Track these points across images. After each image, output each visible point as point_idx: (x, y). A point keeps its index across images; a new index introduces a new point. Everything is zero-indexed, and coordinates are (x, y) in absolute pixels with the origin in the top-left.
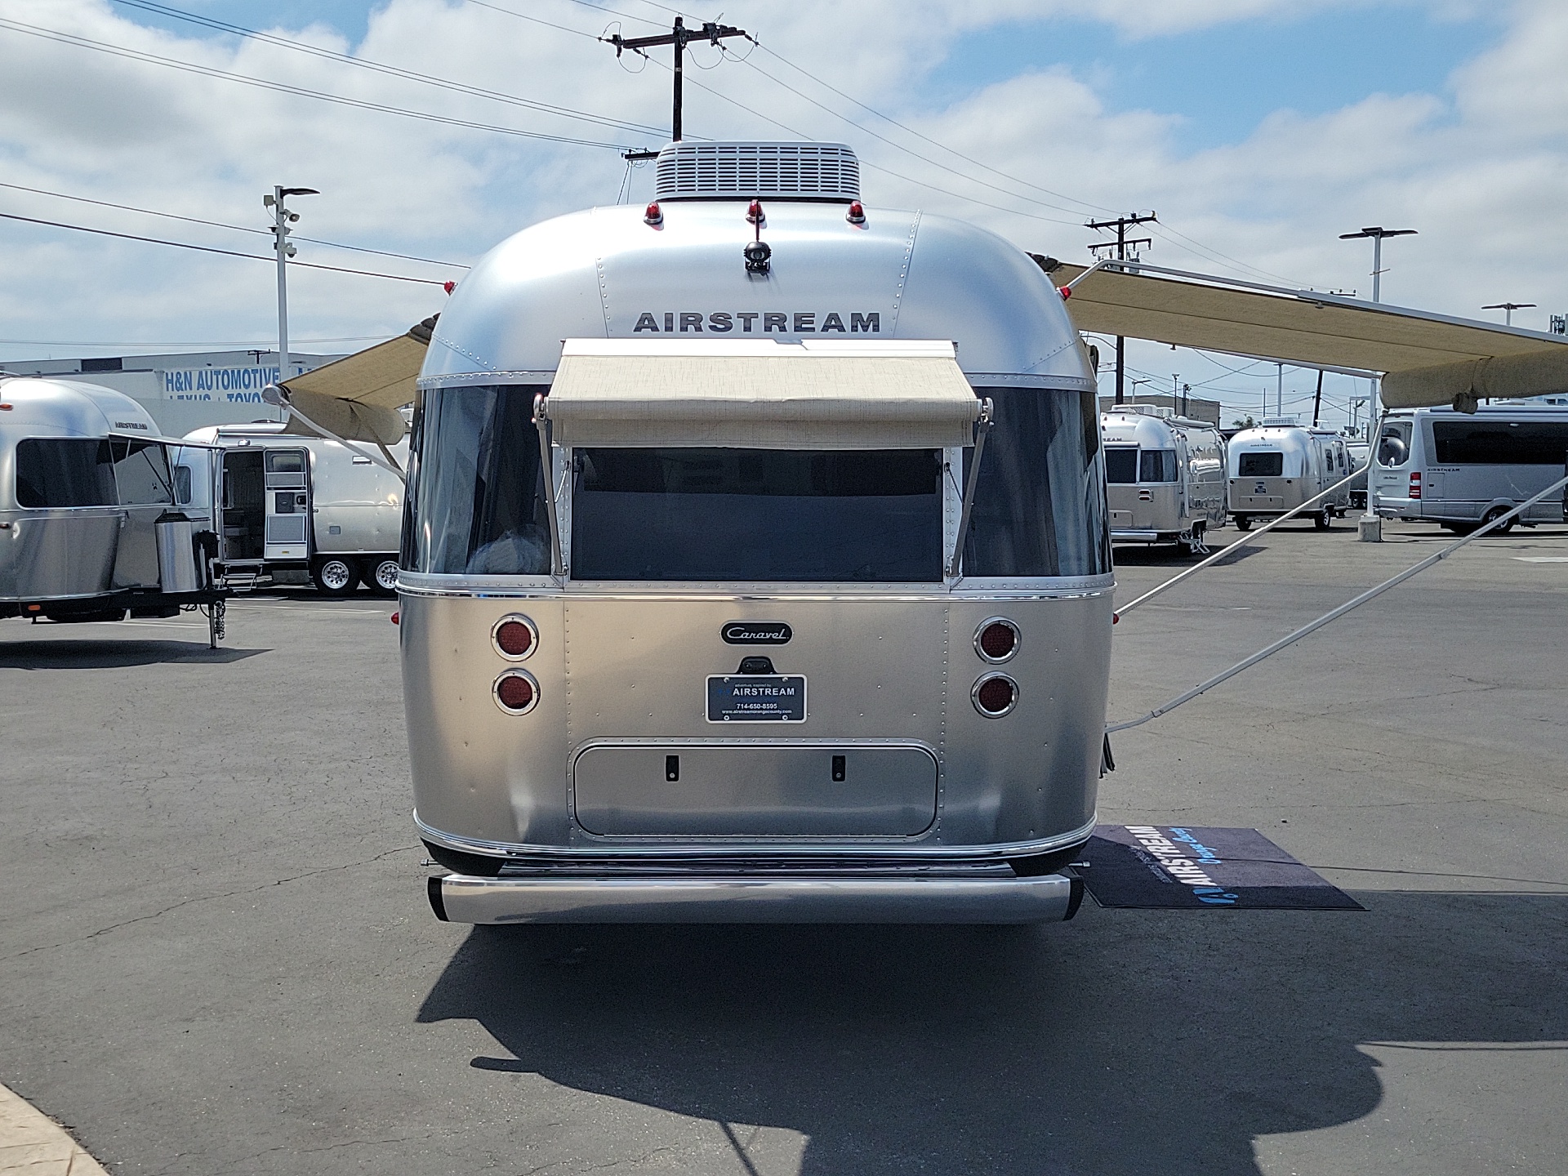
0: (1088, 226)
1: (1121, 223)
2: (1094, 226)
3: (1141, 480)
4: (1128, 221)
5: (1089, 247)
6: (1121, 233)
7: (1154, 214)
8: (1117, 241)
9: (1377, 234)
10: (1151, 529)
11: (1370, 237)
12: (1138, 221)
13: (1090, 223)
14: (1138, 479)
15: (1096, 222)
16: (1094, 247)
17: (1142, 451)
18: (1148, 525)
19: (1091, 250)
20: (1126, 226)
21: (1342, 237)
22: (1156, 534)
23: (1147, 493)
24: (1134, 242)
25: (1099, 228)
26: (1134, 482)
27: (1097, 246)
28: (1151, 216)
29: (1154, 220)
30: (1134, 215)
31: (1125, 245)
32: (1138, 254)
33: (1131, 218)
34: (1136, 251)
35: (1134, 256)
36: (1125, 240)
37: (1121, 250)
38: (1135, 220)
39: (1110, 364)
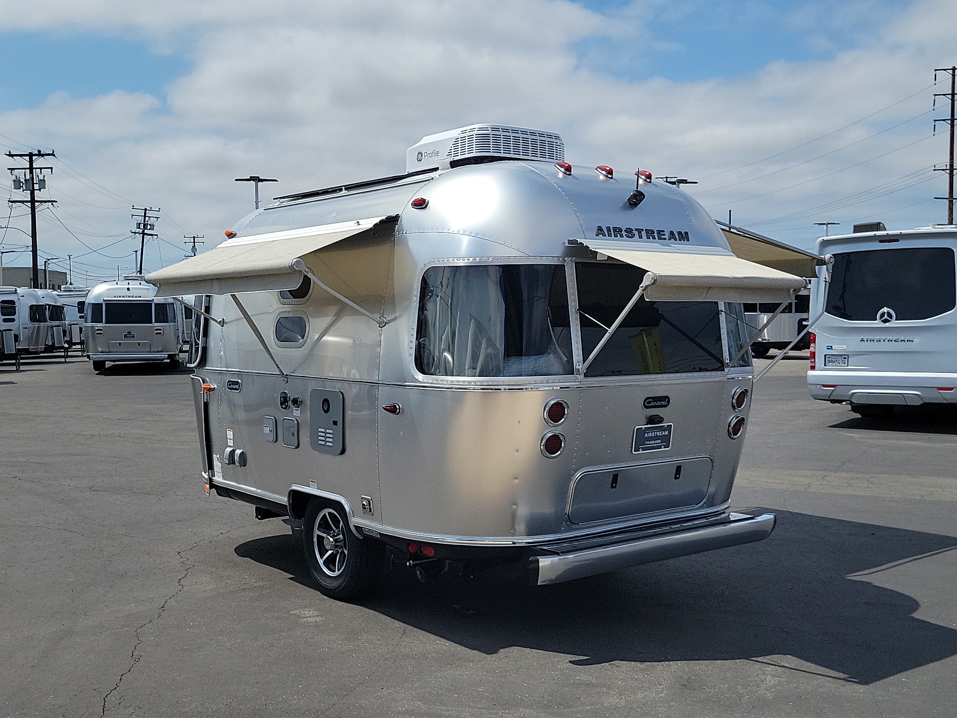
0: (7, 155)
1: (31, 155)
2: (10, 155)
3: (155, 322)
4: (36, 155)
5: (8, 169)
6: (31, 162)
7: (53, 152)
8: (28, 167)
9: (256, 180)
10: (162, 352)
11: (252, 181)
12: (43, 155)
13: (8, 154)
14: (154, 321)
15: (12, 153)
16: (12, 169)
17: (155, 304)
18: (160, 349)
19: (9, 171)
20: (34, 158)
21: (236, 180)
22: (167, 355)
23: (160, 330)
24: (41, 169)
25: (14, 157)
26: (151, 323)
27: (14, 169)
28: (51, 153)
29: (54, 155)
30: (39, 151)
31: (34, 170)
32: (44, 176)
33: (37, 153)
34: (43, 175)
35: (41, 177)
36: (34, 167)
37: (31, 172)
38: (40, 154)
39: (28, 247)
